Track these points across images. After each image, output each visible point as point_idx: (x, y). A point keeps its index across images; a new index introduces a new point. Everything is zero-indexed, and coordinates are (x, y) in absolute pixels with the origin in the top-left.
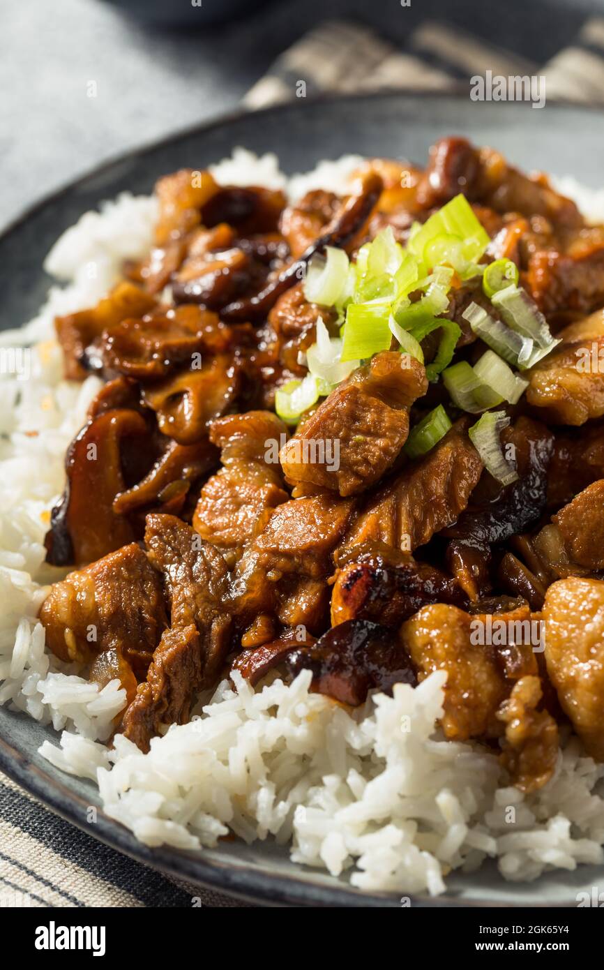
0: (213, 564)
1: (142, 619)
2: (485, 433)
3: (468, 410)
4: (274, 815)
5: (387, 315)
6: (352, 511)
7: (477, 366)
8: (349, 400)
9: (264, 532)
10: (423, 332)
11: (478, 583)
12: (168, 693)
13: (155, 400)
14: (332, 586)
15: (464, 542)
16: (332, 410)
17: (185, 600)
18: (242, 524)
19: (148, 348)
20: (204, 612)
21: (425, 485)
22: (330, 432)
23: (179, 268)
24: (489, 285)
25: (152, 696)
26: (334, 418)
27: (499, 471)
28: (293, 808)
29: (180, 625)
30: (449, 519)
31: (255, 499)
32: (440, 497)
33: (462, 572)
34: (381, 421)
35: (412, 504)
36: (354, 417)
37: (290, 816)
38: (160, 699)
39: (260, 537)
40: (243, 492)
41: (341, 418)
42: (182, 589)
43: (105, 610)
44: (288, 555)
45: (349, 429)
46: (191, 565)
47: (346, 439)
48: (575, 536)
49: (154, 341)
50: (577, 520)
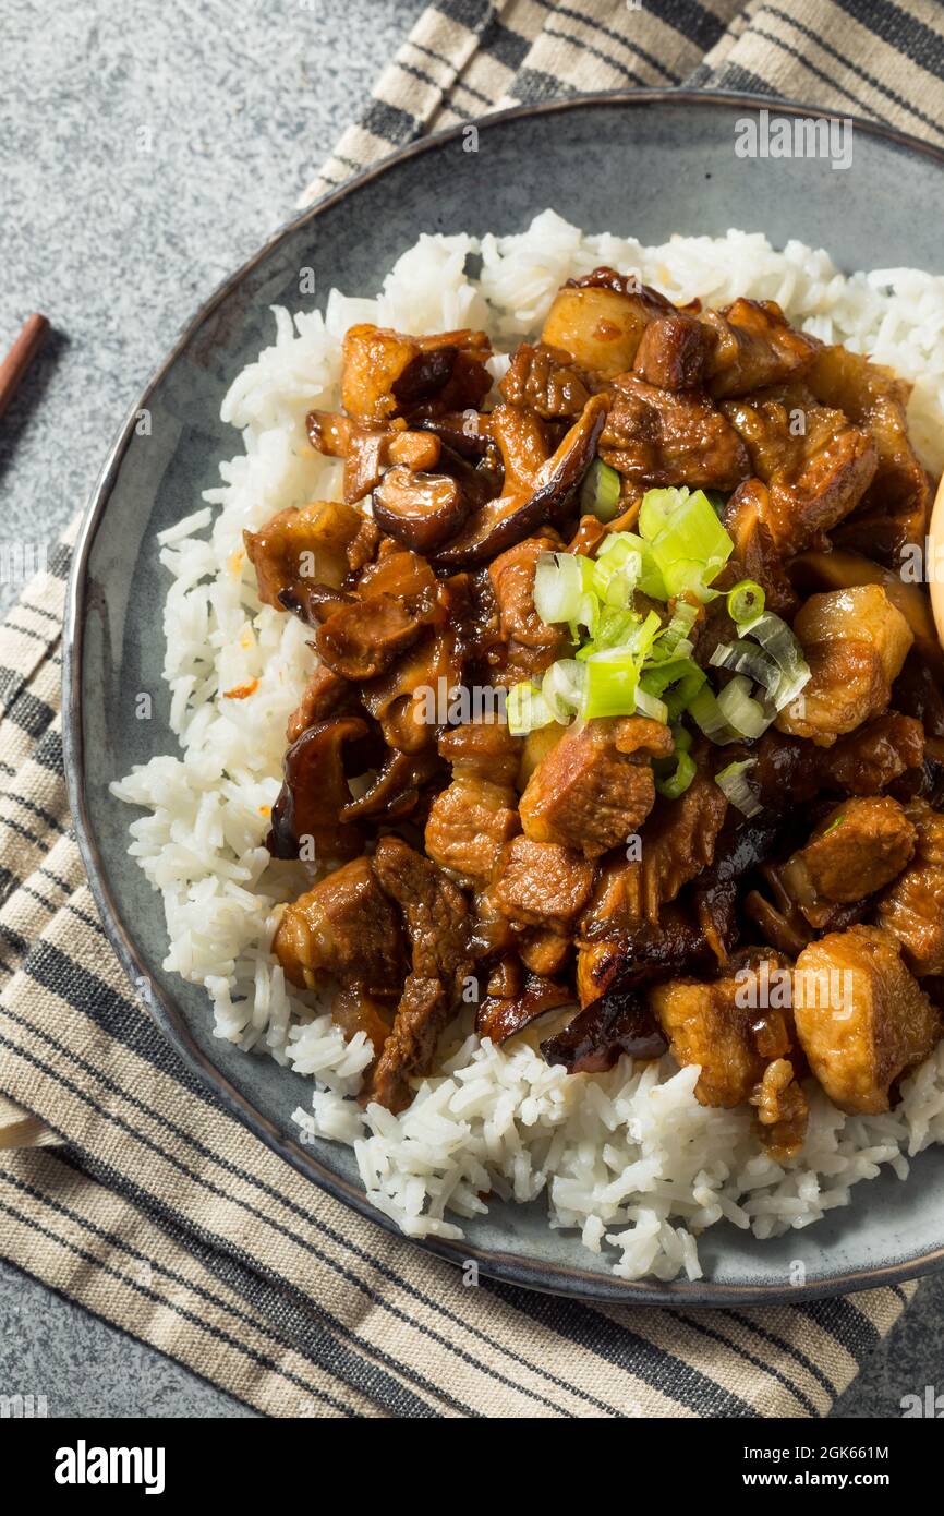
0: (453, 906)
1: (382, 960)
2: (732, 781)
4: (532, 1186)
6: (597, 870)
7: (721, 697)
8: (594, 772)
9: (505, 877)
11: (726, 938)
12: (417, 1050)
13: (377, 705)
16: (575, 782)
17: (427, 947)
18: (479, 856)
20: (448, 963)
21: (672, 846)
22: (574, 805)
23: (380, 482)
24: (735, 612)
25: (401, 1056)
26: (579, 791)
27: (744, 803)
28: (550, 1181)
29: (425, 976)
30: (697, 868)
31: (493, 828)
32: (687, 857)
33: (709, 931)
34: (627, 794)
35: (659, 866)
36: (598, 790)
37: (546, 1189)
38: (409, 1059)
39: (501, 882)
40: (480, 814)
41: (585, 791)
42: (423, 935)
43: (346, 954)
44: (534, 914)
45: (595, 801)
46: (430, 905)
47: (592, 813)
48: (822, 874)
49: (373, 635)
50: (825, 860)
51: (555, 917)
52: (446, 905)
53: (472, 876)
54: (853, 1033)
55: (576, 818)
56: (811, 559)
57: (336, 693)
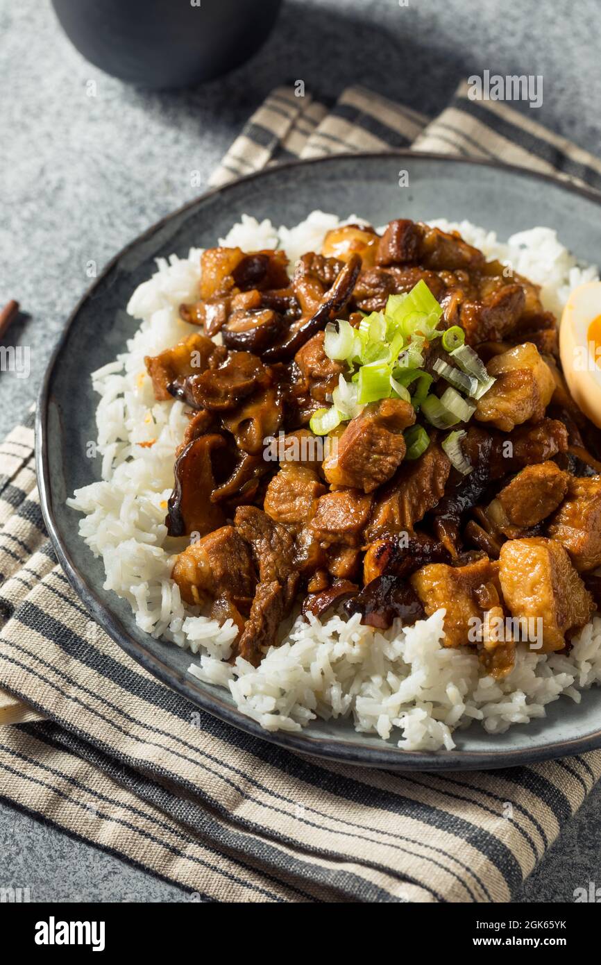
0: (284, 538)
1: (240, 576)
2: (452, 445)
3: (438, 426)
4: (343, 703)
5: (387, 374)
6: (373, 502)
7: (442, 398)
8: (368, 432)
9: (316, 516)
10: (408, 381)
11: (456, 543)
12: (265, 626)
13: (232, 426)
14: (365, 552)
15: (444, 517)
16: (357, 440)
17: (269, 563)
18: (299, 510)
20: (282, 572)
21: (419, 483)
22: (357, 454)
23: (226, 321)
24: (447, 344)
25: (255, 629)
26: (359, 445)
27: (461, 466)
28: (354, 700)
29: (268, 581)
30: (434, 503)
31: (306, 492)
32: (428, 491)
33: (445, 538)
34: (389, 445)
35: (411, 497)
36: (371, 443)
37: (353, 703)
38: (261, 631)
39: (313, 520)
40: (297, 486)
41: (363, 444)
42: (266, 557)
43: (218, 572)
44: (334, 533)
45: (369, 451)
46: (269, 540)
47: (368, 458)
48: (512, 507)
49: (226, 384)
50: (513, 497)
51: (348, 531)
52: (279, 538)
53: (294, 523)
54: (540, 583)
55: (358, 463)
56: (491, 345)
57: (206, 424)
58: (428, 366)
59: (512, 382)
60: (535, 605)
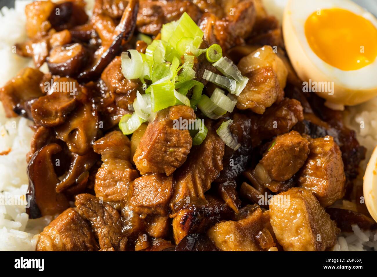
0: (113, 214)
1: (85, 246)
2: (224, 131)
3: (212, 117)
5: (171, 89)
6: (173, 181)
7: (211, 97)
8: (163, 133)
9: (133, 196)
10: (186, 90)
11: (236, 202)
13: (63, 136)
14: (173, 218)
15: (225, 184)
16: (156, 139)
17: (105, 235)
18: (120, 191)
19: (54, 112)
20: (115, 240)
21: (204, 163)
22: (157, 149)
23: (49, 55)
24: (210, 58)
26: (158, 143)
27: (231, 144)
29: (106, 248)
30: (217, 174)
31: (124, 178)
32: (211, 168)
33: (228, 200)
34: (180, 140)
35: (200, 173)
36: (167, 141)
39: (132, 198)
40: (117, 173)
41: (161, 142)
42: (102, 230)
43: (69, 246)
44: (149, 207)
45: (166, 146)
46: (102, 217)
47: (166, 152)
48: (272, 169)
49: (56, 106)
50: (272, 161)
51: (158, 205)
52: (109, 215)
53: (118, 201)
54: (302, 226)
55: (159, 156)
57: (45, 136)
58: (199, 77)
59: (259, 78)
60: (301, 243)
